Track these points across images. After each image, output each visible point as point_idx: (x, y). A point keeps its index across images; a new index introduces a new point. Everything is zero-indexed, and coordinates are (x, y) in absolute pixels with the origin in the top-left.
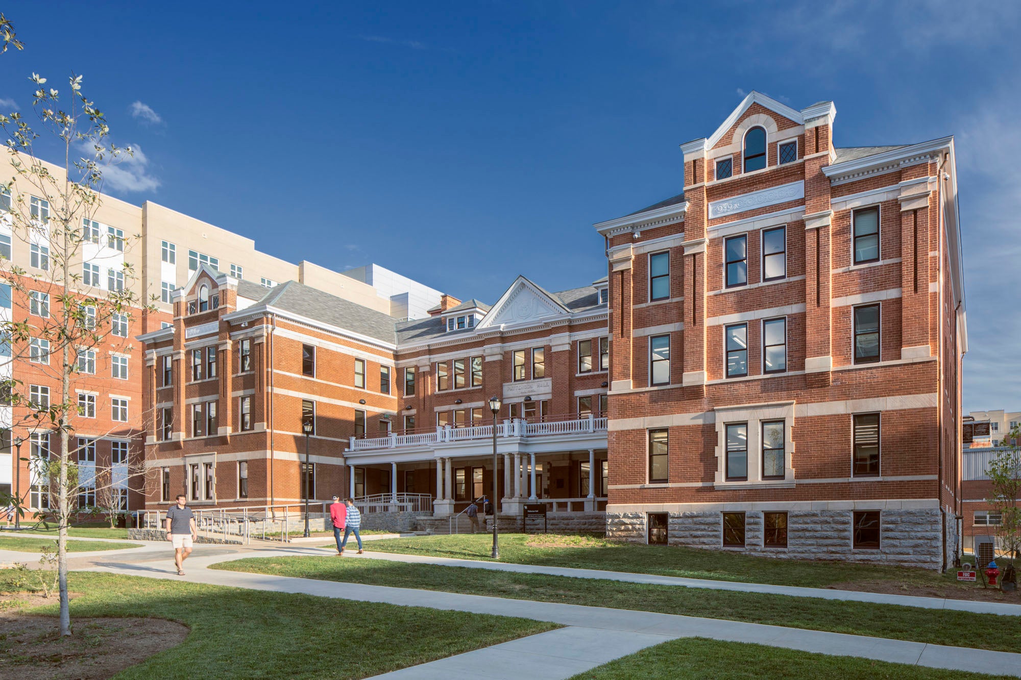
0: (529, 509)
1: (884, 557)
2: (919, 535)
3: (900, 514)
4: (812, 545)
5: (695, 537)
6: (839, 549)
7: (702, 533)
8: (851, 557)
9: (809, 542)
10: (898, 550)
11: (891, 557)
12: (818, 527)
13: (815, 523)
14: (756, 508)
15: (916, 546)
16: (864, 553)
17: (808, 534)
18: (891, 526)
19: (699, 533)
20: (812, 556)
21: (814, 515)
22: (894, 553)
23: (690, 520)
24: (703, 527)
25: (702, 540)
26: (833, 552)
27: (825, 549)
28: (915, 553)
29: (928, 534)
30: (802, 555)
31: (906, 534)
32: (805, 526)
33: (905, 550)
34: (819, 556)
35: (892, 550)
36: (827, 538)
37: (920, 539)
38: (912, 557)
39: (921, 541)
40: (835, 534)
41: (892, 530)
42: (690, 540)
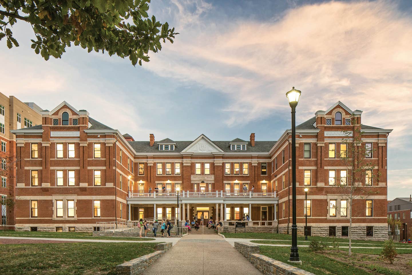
0: (238, 224)
1: (375, 239)
2: (383, 233)
3: (379, 227)
4: (356, 236)
5: (321, 234)
6: (363, 237)
7: (324, 232)
8: (366, 239)
9: (356, 235)
10: (378, 237)
11: (377, 239)
12: (358, 231)
13: (357, 230)
14: (340, 225)
15: (383, 236)
16: (370, 238)
17: (355, 233)
18: (377, 230)
19: (323, 233)
20: (356, 239)
21: (357, 227)
22: (377, 238)
23: (320, 229)
24: (324, 231)
25: (323, 235)
26: (362, 238)
27: (360, 237)
28: (382, 238)
29: (385, 232)
30: (353, 239)
31: (380, 232)
32: (354, 230)
33: (380, 237)
34: (358, 239)
35: (377, 237)
36: (361, 234)
37: (383, 234)
38: (382, 239)
39: (384, 234)
40: (362, 233)
41: (377, 232)
42: (319, 235)
